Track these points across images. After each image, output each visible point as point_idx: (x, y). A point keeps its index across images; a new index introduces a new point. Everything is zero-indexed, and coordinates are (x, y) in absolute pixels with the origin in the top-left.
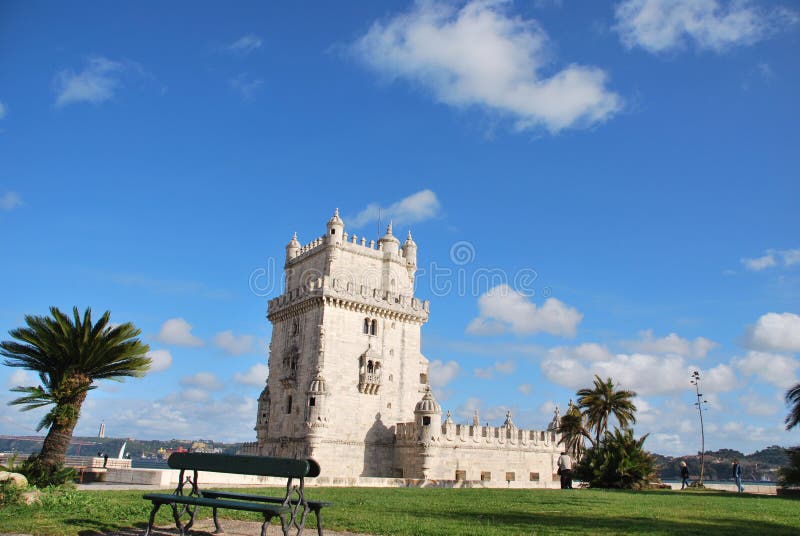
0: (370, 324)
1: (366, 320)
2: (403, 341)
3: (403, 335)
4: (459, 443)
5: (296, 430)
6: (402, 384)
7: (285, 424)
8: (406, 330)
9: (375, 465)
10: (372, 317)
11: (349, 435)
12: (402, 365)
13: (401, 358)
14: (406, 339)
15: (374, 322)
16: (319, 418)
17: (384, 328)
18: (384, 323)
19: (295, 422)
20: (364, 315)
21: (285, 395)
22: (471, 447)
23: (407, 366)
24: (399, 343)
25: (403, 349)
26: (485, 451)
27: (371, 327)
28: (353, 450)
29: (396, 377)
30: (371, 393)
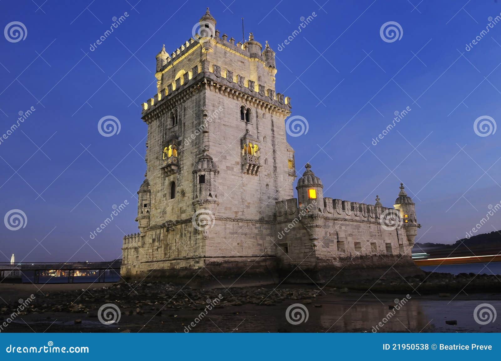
0: (245, 112)
1: (242, 108)
2: (273, 130)
3: (273, 126)
4: (336, 216)
5: (183, 212)
6: (275, 167)
7: (169, 209)
8: (274, 121)
9: (261, 242)
10: (248, 106)
11: (236, 213)
12: (274, 151)
13: (273, 145)
14: (275, 129)
15: (248, 110)
16: (210, 195)
17: (257, 117)
18: (257, 112)
19: (181, 205)
20: (240, 103)
21: (167, 182)
22: (346, 220)
23: (278, 153)
24: (271, 132)
25: (273, 137)
26: (355, 224)
27: (246, 115)
28: (241, 227)
29: (271, 161)
30: (252, 174)
